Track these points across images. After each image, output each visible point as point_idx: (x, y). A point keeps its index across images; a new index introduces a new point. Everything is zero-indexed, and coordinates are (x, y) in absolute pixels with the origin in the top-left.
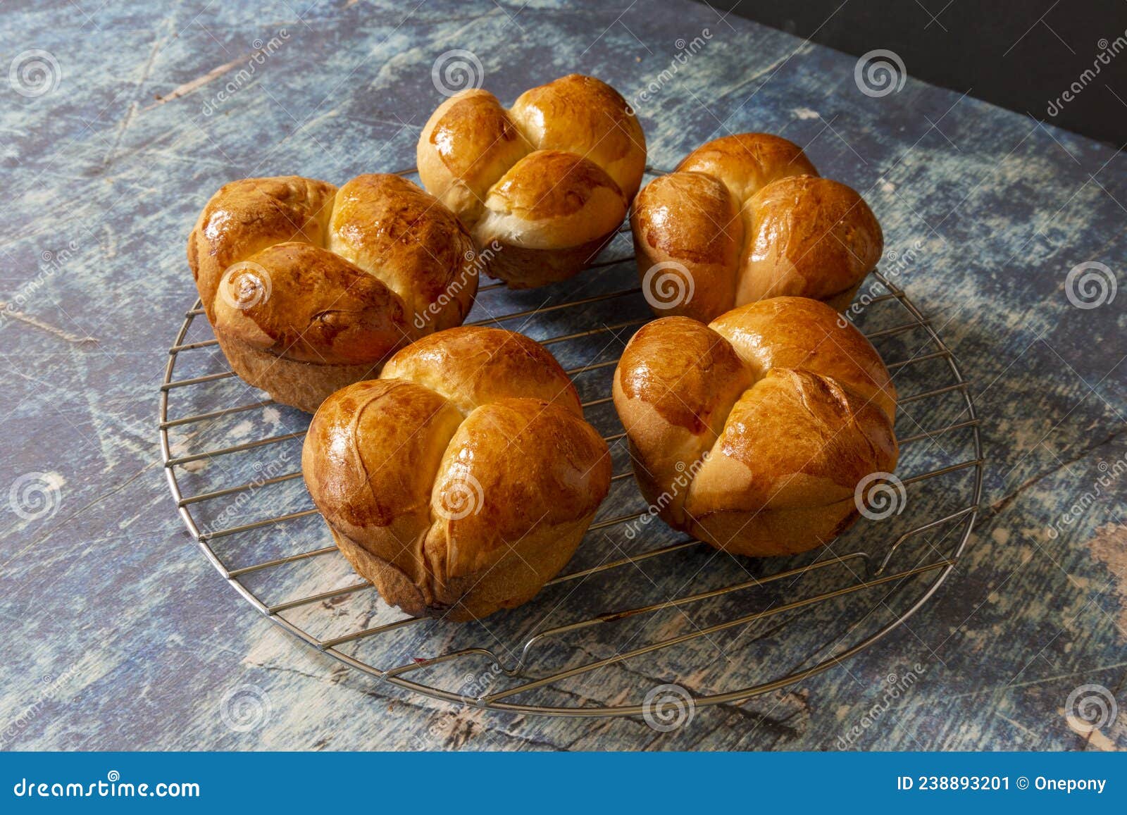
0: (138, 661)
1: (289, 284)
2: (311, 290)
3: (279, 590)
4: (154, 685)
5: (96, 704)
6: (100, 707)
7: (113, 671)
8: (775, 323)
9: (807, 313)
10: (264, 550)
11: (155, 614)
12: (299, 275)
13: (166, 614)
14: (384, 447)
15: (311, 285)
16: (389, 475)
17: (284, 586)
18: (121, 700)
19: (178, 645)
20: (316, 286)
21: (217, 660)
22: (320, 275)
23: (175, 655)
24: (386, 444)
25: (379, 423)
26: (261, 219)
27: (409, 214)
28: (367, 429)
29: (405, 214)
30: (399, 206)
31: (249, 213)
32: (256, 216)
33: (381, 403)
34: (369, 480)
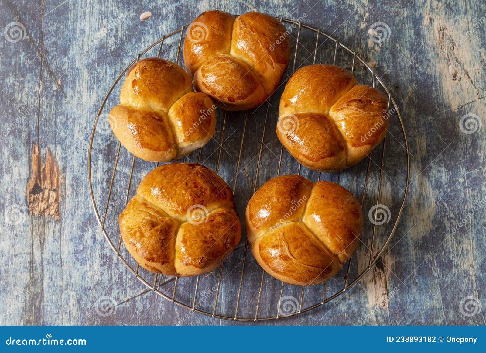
0: (429, 131)
1: (208, 247)
2: (215, 241)
3: (438, 85)
4: (440, 134)
5: (434, 150)
6: (436, 150)
7: (427, 138)
8: (315, 93)
10: (421, 76)
11: (418, 115)
13: (420, 114)
14: (311, 257)
16: (321, 260)
17: (438, 82)
18: (438, 144)
19: (433, 119)
21: (447, 116)
23: (436, 122)
24: (311, 255)
25: (301, 253)
26: (163, 239)
27: (190, 184)
28: (301, 258)
29: (189, 186)
30: (184, 186)
31: (158, 242)
32: (161, 241)
33: (292, 248)
34: (318, 268)
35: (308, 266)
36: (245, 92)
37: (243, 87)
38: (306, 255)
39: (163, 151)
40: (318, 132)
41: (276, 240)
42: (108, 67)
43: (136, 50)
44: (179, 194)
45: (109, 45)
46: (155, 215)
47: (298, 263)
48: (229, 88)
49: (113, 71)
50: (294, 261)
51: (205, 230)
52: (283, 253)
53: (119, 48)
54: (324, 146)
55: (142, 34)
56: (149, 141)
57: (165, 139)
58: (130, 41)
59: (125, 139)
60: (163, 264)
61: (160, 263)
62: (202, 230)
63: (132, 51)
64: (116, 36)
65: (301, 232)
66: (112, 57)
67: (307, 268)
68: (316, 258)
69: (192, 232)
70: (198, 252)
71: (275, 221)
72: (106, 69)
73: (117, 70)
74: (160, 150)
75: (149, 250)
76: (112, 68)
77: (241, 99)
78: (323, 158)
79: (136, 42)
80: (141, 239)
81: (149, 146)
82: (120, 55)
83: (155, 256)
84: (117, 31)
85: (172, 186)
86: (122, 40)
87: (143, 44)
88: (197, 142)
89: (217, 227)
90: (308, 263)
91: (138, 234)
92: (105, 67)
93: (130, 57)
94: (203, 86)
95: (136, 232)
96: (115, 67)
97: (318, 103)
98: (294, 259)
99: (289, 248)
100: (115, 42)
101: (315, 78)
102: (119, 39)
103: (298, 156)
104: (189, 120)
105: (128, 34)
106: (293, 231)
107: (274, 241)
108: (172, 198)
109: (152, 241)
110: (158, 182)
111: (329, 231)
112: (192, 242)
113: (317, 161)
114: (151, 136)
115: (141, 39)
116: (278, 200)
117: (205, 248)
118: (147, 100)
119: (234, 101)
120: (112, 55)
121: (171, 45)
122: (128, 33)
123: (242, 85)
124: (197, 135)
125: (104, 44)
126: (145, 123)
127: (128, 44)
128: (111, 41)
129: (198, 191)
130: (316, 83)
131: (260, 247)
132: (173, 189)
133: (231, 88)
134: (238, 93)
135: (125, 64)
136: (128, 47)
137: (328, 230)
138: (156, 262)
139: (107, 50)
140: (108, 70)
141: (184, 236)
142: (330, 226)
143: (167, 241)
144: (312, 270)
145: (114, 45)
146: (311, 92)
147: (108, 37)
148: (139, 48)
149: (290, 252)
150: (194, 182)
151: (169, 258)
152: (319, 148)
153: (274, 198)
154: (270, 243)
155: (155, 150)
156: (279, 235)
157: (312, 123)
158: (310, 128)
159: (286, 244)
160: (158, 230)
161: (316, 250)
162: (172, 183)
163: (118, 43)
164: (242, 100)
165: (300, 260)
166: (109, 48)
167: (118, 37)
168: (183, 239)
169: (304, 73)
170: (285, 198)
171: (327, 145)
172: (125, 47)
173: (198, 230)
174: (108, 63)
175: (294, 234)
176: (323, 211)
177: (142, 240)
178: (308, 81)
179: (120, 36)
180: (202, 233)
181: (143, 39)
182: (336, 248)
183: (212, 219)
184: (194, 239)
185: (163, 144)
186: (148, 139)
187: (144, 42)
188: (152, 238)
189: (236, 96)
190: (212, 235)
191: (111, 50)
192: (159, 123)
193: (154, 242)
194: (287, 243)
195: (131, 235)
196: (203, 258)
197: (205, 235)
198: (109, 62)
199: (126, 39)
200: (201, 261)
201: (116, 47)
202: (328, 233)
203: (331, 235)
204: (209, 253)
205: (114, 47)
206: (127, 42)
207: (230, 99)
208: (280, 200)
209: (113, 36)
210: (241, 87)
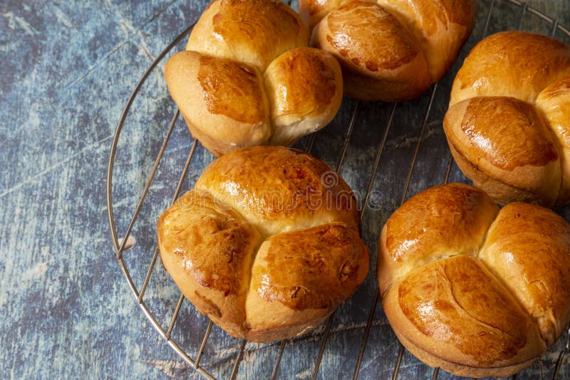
1: (311, 272)
2: (323, 264)
8: (514, 66)
9: (519, 47)
12: (307, 262)
14: (491, 309)
15: (320, 261)
16: (508, 319)
20: (323, 259)
22: (316, 252)
24: (491, 307)
25: (474, 300)
26: (234, 250)
27: (291, 172)
28: (472, 308)
29: (289, 174)
30: (281, 173)
31: (225, 253)
32: (230, 252)
33: (458, 289)
34: (503, 331)
35: (484, 325)
36: (397, 57)
37: (393, 47)
38: (481, 304)
39: (250, 122)
40: (515, 122)
41: (431, 277)
42: (42, 337)
43: (101, 307)
44: (269, 185)
45: (48, 295)
46: (225, 214)
47: (467, 316)
48: (370, 47)
49: (52, 344)
50: (461, 312)
51: (308, 245)
52: (440, 299)
53: (68, 301)
54: (525, 144)
55: (114, 276)
56: (229, 102)
57: (256, 104)
58: (89, 288)
59: (189, 98)
60: (226, 294)
61: (223, 292)
62: (304, 243)
63: (91, 307)
64: (63, 279)
65: (476, 269)
66: (51, 318)
67: (483, 327)
68: (499, 312)
69: (285, 245)
70: (292, 278)
71: (431, 247)
72: (37, 341)
73: (58, 342)
74: (244, 121)
75: (207, 264)
76: (50, 339)
77: (387, 68)
78: (522, 165)
79: (102, 292)
80: (196, 245)
81: (229, 111)
82: (67, 314)
83: (215, 277)
84: (66, 270)
85: (260, 171)
86: (73, 285)
87: (115, 297)
88: (308, 119)
89: (329, 242)
90: (486, 319)
91: (191, 238)
92: (35, 337)
93: (87, 320)
94: (327, 41)
95: (187, 235)
96: (56, 337)
97: (518, 84)
98: (460, 309)
99: (452, 290)
100: (61, 290)
101: (517, 45)
102: (69, 285)
103: (479, 159)
104: (300, 80)
105: (87, 276)
106: (461, 266)
107: (428, 280)
108: (257, 190)
109: (216, 250)
110: (236, 164)
111: (525, 270)
112: (285, 260)
113: (511, 169)
114: (235, 95)
115: (112, 285)
116: (440, 212)
117: (305, 273)
118: (234, 46)
119: (377, 70)
120: (52, 314)
121: (169, 301)
122: (87, 273)
123: (393, 44)
124: (310, 106)
125: (38, 293)
126: (227, 75)
127: (86, 294)
128: (53, 287)
129: (303, 184)
130: (517, 52)
131: (400, 290)
132: (261, 176)
133: (374, 46)
134: (386, 57)
135: (76, 333)
136: (84, 300)
137: (523, 267)
138: (216, 288)
139: (42, 305)
140: (41, 343)
141: (270, 250)
142: (527, 261)
143: (241, 255)
144: (491, 333)
145: (59, 295)
146: (507, 64)
147: (49, 281)
148: (105, 304)
149: (454, 296)
150: (299, 170)
151: (239, 287)
152: (516, 146)
153: (433, 208)
154: (420, 283)
155: (237, 120)
156: (437, 270)
157: (506, 107)
158: (502, 115)
159: (448, 282)
160: (228, 235)
161: (500, 300)
162: (261, 168)
163: (67, 291)
164: (390, 70)
165: (471, 312)
166: (48, 301)
167: (68, 280)
168: (269, 254)
169: (498, 39)
170: (452, 211)
171: (529, 143)
172: (78, 300)
173: (296, 244)
174: (42, 329)
175: (463, 268)
176: (516, 235)
177: (196, 248)
178: (504, 49)
179: (71, 278)
180: (303, 248)
181: (114, 286)
182: (535, 304)
183: (323, 230)
184: (288, 256)
185: (252, 111)
186: (229, 99)
187: (116, 293)
188: (215, 244)
189: (381, 60)
190: (319, 254)
191: (51, 303)
192: (250, 78)
193: (217, 252)
194: (450, 281)
195: (180, 239)
196: (299, 288)
197: (308, 251)
198: (46, 327)
199: (82, 284)
200: (296, 293)
201: (61, 299)
202: (522, 273)
203: (529, 277)
204: (312, 283)
205: (57, 299)
206: (84, 291)
207: (372, 66)
208: (444, 212)
209: (57, 278)
210: (391, 48)
